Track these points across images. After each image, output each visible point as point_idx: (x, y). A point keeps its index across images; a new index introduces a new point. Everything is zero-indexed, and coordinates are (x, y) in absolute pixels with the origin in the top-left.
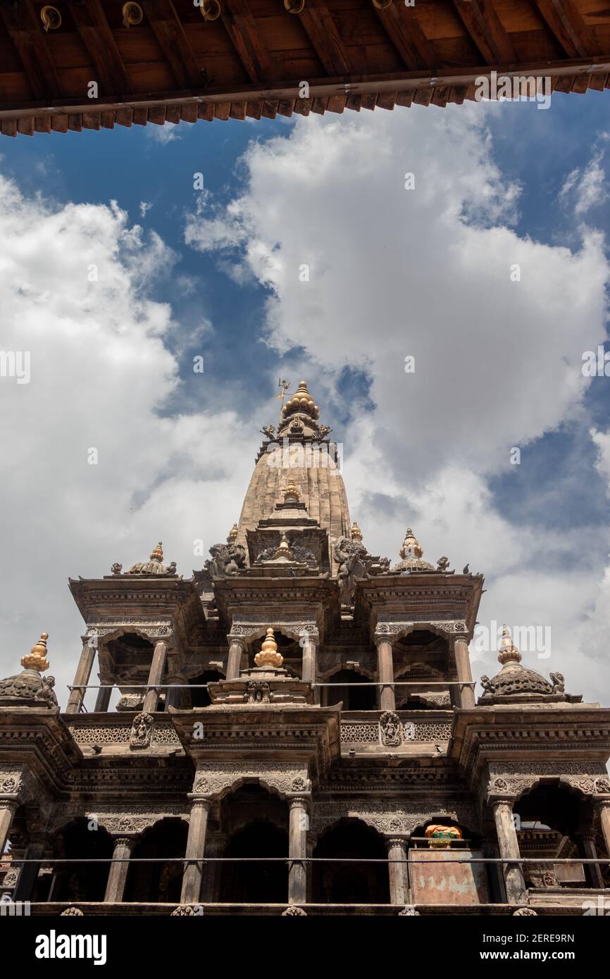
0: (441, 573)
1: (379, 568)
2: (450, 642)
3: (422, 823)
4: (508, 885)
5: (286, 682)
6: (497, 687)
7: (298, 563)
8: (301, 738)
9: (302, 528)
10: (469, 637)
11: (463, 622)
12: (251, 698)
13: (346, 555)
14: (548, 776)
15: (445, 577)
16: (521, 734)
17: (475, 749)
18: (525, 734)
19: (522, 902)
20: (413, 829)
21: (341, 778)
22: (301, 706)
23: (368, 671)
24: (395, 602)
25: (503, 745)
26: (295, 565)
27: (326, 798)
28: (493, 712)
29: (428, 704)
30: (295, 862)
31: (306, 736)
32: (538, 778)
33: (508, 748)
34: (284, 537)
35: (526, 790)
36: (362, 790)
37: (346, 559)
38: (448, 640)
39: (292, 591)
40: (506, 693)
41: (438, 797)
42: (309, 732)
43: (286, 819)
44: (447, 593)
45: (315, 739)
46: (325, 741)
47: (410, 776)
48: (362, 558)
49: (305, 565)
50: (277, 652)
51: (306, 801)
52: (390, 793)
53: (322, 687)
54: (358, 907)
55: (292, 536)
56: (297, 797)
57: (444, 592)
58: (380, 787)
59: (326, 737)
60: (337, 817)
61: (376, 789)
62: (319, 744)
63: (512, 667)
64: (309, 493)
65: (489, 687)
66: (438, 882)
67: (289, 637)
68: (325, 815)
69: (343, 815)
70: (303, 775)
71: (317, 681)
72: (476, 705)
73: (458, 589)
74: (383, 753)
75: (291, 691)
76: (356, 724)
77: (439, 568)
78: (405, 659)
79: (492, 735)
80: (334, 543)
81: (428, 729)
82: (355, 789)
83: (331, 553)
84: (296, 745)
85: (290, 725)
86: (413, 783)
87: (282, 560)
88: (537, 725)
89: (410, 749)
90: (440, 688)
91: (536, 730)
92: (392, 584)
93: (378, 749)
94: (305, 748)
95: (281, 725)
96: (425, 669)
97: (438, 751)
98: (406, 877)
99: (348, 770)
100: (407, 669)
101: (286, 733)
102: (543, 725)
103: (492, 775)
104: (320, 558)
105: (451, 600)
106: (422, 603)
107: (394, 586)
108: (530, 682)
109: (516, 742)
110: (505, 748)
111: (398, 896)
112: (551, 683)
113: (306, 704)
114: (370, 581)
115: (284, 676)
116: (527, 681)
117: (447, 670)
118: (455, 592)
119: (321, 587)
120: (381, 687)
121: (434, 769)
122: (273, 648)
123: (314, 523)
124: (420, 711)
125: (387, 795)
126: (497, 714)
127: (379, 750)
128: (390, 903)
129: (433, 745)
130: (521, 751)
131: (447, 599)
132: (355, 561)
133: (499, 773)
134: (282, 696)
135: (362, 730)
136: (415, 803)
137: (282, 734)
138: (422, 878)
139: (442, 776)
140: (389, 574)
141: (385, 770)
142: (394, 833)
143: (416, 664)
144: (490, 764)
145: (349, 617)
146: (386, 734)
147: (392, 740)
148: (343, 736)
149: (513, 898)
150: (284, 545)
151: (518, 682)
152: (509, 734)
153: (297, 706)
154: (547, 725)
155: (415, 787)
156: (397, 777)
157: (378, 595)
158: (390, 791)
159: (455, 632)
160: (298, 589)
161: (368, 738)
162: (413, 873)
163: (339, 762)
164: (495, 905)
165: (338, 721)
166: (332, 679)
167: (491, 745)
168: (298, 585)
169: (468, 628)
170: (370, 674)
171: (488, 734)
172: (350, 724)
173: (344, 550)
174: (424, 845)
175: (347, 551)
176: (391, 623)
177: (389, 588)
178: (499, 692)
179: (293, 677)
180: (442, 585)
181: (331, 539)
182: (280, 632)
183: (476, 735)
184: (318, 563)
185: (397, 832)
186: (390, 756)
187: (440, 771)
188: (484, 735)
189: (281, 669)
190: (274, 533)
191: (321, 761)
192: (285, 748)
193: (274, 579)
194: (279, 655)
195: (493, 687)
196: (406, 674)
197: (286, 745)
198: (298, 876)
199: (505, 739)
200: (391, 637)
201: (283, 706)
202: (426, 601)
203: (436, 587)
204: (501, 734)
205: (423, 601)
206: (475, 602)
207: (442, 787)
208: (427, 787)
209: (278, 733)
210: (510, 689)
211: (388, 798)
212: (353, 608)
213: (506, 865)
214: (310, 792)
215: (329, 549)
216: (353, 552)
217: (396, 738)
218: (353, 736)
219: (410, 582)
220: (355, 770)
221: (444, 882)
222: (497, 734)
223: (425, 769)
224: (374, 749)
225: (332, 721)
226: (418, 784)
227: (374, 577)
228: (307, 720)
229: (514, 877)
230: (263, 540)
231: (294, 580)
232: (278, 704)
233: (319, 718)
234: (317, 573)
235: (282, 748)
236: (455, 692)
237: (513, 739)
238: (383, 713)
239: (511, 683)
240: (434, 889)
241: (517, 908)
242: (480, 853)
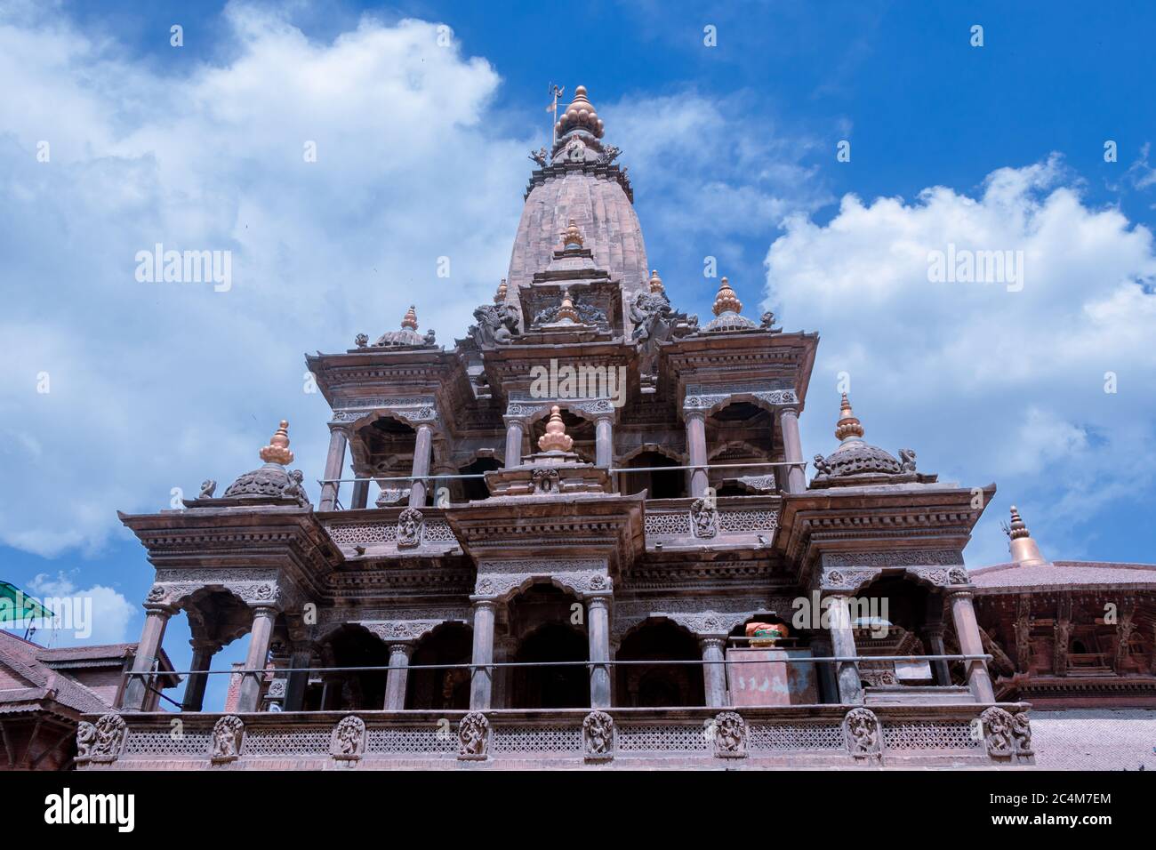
0: (764, 331)
1: (686, 328)
2: (776, 416)
3: (742, 622)
4: (842, 685)
5: (578, 469)
6: (833, 467)
7: (585, 326)
8: (599, 531)
9: (588, 282)
10: (799, 409)
11: (792, 391)
12: (537, 489)
13: (645, 314)
14: (892, 567)
15: (770, 337)
16: (861, 520)
17: (807, 537)
18: (866, 521)
19: (857, 702)
20: (731, 628)
21: (647, 574)
22: (598, 496)
23: (675, 453)
24: (708, 369)
25: (840, 534)
26: (582, 328)
27: (630, 597)
28: (828, 497)
29: (748, 489)
30: (597, 665)
31: (604, 529)
32: (879, 570)
33: (846, 536)
34: (567, 294)
35: (866, 583)
36: (671, 587)
37: (645, 319)
38: (773, 414)
39: (580, 360)
40: (845, 474)
41: (760, 593)
42: (608, 525)
44: (773, 356)
45: (615, 533)
46: (627, 534)
47: (728, 570)
48: (664, 316)
49: (595, 328)
50: (566, 433)
51: (606, 600)
52: (704, 589)
53: (619, 473)
54: (671, 711)
55: (576, 292)
56: (596, 597)
57: (769, 356)
58: (693, 583)
59: (628, 530)
60: (643, 617)
61: (688, 586)
62: (620, 538)
63: (852, 444)
64: (596, 235)
65: (823, 467)
66: (760, 683)
67: (579, 415)
68: (628, 615)
69: (650, 615)
70: (603, 574)
71: (614, 466)
72: (807, 489)
73: (787, 351)
74: (695, 546)
75: (585, 479)
76: (662, 514)
77: (762, 326)
78: (720, 437)
79: (827, 522)
80: (628, 298)
81: (749, 517)
82: (664, 587)
83: (626, 311)
84: (593, 540)
85: (585, 518)
86: (731, 578)
87: (566, 323)
88: (882, 510)
89: (726, 540)
90: (762, 471)
91: (880, 515)
92: (704, 347)
93: (687, 541)
94: (604, 543)
95: (575, 518)
96: (745, 448)
97: (761, 541)
98: (724, 678)
99: (654, 565)
100: (723, 448)
101: (581, 526)
102: (888, 510)
103: (825, 569)
104: (612, 318)
105: (778, 365)
106: (741, 370)
107: (708, 349)
108: (874, 460)
109: (855, 530)
110: (841, 537)
111: (714, 698)
112: (901, 461)
113: (603, 493)
114: (676, 345)
115: (574, 461)
116: (870, 459)
117: (771, 448)
118: (783, 355)
119: (616, 354)
120: (692, 471)
121: (756, 562)
122: (561, 429)
123: (604, 274)
124: (740, 497)
125: (700, 592)
126: (833, 498)
127: (690, 542)
128: (705, 705)
129: (755, 535)
130: (861, 540)
131: (774, 363)
132: (656, 321)
133: (835, 566)
134: (574, 485)
135: (670, 521)
136: (733, 599)
137: (577, 528)
138: (741, 680)
139: (765, 569)
140: (700, 335)
141: (698, 564)
142: (709, 632)
143: (734, 443)
144: (824, 557)
145: (651, 390)
146: (699, 525)
147: (705, 531)
148: (648, 528)
149: (847, 698)
150: (567, 303)
151: (858, 460)
152: (848, 520)
153: (592, 495)
154: (893, 510)
155: (733, 582)
156: (713, 572)
157: (687, 361)
158: (704, 588)
159: (782, 403)
160: (587, 358)
161: (677, 529)
162: (732, 675)
163: (644, 558)
164: (826, 705)
165: (642, 511)
166: (631, 463)
167: (825, 534)
168: (587, 352)
169: (798, 398)
170: (678, 456)
171: (821, 521)
172: (656, 514)
173: (642, 307)
174: (745, 644)
175: (646, 309)
176: (703, 396)
177: (700, 353)
178: (836, 474)
179: (586, 462)
180: (766, 347)
181: (626, 294)
182: (567, 411)
183: (808, 523)
184: (611, 325)
185: (712, 631)
186: (704, 549)
187: (763, 564)
188: (816, 523)
189: (572, 454)
190: (553, 289)
191: (623, 557)
192: (580, 543)
193: (556, 346)
194: (567, 437)
195: (828, 468)
196: (720, 455)
197: (581, 540)
198: (601, 681)
199: (842, 526)
200: (703, 411)
201: (576, 496)
202: (746, 367)
203: (759, 350)
204: (837, 521)
205: (743, 367)
206: (807, 366)
207: (765, 581)
208: (747, 582)
209: (572, 527)
210: (849, 469)
211: (702, 595)
212: (655, 378)
213: (839, 664)
214: (611, 591)
215: (623, 306)
216: (652, 309)
217: (710, 528)
218: (659, 528)
219: (726, 345)
220: (662, 565)
221: (765, 684)
222: (832, 521)
223: (745, 562)
224: (685, 542)
225: (635, 512)
226: (738, 579)
227: (680, 340)
228: (605, 510)
229: (848, 678)
230: (540, 298)
231: (582, 347)
232: (570, 494)
233: (619, 509)
234: (609, 338)
235: (577, 543)
236: (781, 476)
237: (852, 526)
238: (694, 501)
239: (851, 462)
240: (755, 690)
241: (852, 708)
242: (809, 652)
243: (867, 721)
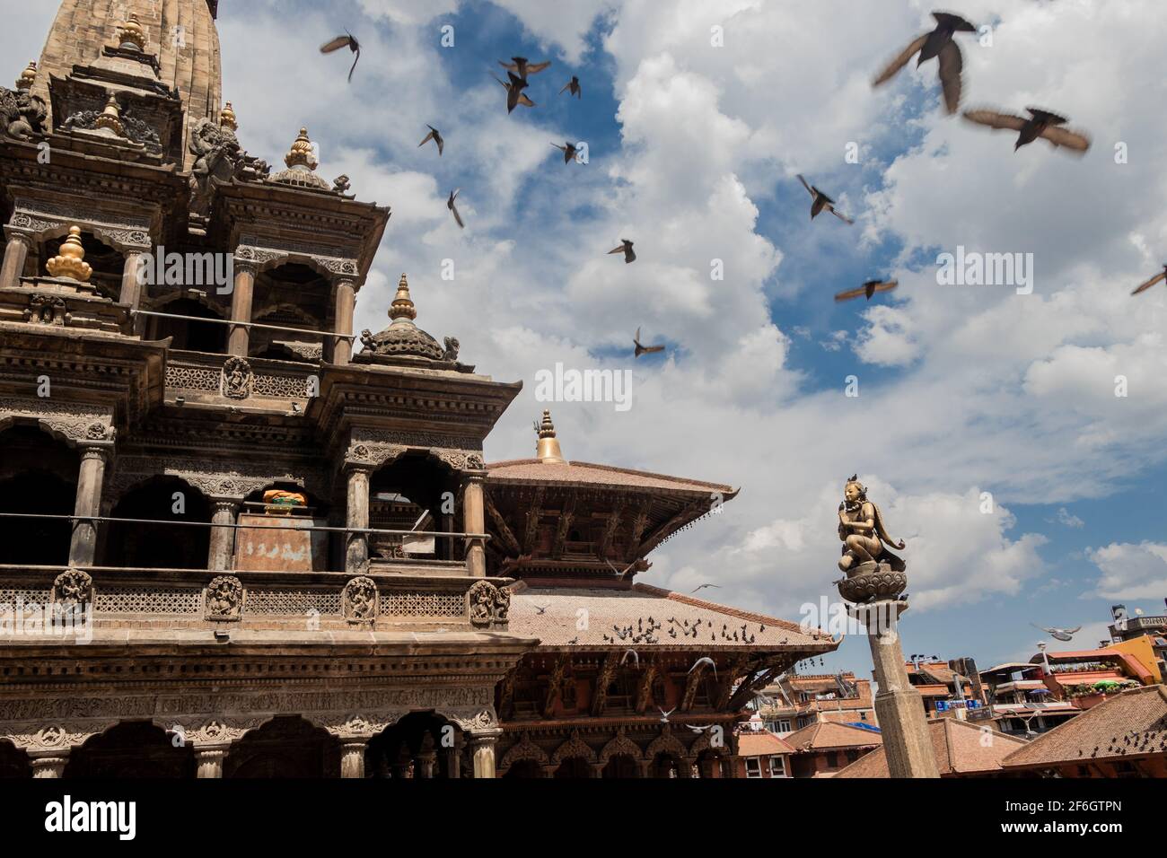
0: (336, 195)
1: (254, 174)
2: (333, 285)
3: (260, 487)
4: (349, 554)
5: (91, 302)
6: (380, 344)
7: (130, 142)
8: (107, 376)
9: (143, 93)
10: (358, 283)
11: (354, 262)
12: (35, 317)
13: (208, 146)
14: (417, 448)
15: (340, 202)
16: (396, 400)
17: (339, 410)
18: (401, 401)
19: (360, 572)
20: (248, 493)
21: (161, 429)
22: (111, 335)
23: (218, 305)
24: (268, 221)
25: (373, 410)
26: (125, 144)
27: (138, 451)
28: (367, 372)
29: (294, 356)
30: (82, 521)
31: (114, 374)
32: (405, 448)
33: (379, 414)
34: (112, 99)
35: (390, 460)
36: (188, 445)
37: (207, 152)
38: (330, 281)
39: (116, 180)
40: (389, 353)
41: (284, 460)
42: (120, 370)
43: (75, 472)
44: (340, 222)
45: (127, 379)
46: (142, 383)
47: (254, 435)
48: (231, 154)
49: (142, 148)
50: (84, 260)
51: (105, 452)
52: (225, 451)
53: (150, 317)
54: (162, 572)
55: (125, 101)
56: (93, 447)
57: (336, 221)
58: (213, 444)
59: (144, 377)
60: (150, 474)
61: (208, 446)
62: (133, 386)
63: (402, 324)
64: (162, 41)
65: (369, 342)
66: (269, 549)
67: (106, 243)
68: (132, 471)
69: (158, 472)
70: (106, 422)
71: (140, 307)
72: (349, 362)
73: (355, 220)
74: (222, 405)
75: (99, 315)
76: (191, 367)
77: (335, 189)
78: (272, 297)
79: (362, 397)
80: (191, 124)
81: (286, 383)
82: (179, 444)
83: (186, 138)
84: (99, 384)
85: (91, 358)
86: (256, 443)
87: (106, 133)
88: (416, 392)
89: (257, 403)
90: (312, 339)
91: (415, 397)
92: (267, 197)
93: (216, 398)
94: (111, 388)
95: (78, 357)
96: (297, 313)
97: (295, 409)
98: (232, 543)
99: (171, 421)
100: (273, 309)
101: (85, 367)
102: (423, 393)
103: (353, 441)
104: (167, 143)
105: (344, 233)
106: (304, 230)
107: (271, 200)
108: (419, 344)
109: (388, 408)
110: (374, 414)
111: (218, 562)
112: (444, 348)
113: (119, 334)
114: (235, 187)
115: (90, 293)
116: (416, 342)
117: (325, 318)
118: (350, 223)
119: (162, 182)
120: (232, 327)
121: (285, 429)
122: (78, 254)
123: (165, 89)
124: (287, 362)
125: (220, 454)
126: (373, 374)
127: (216, 401)
128: (207, 569)
129: (289, 402)
130: (392, 418)
131: (339, 230)
132: (220, 156)
133: (362, 440)
134: (83, 319)
135: (198, 376)
136: (255, 464)
137: (79, 368)
138: (250, 546)
139: (294, 437)
140: (265, 183)
141: (222, 425)
142: (223, 496)
143: (285, 305)
144: (354, 430)
145: (201, 232)
146: (230, 384)
147: (236, 391)
148: (171, 380)
149: (352, 567)
150: (110, 110)
151: (405, 342)
152: (383, 398)
153: (105, 335)
154: (427, 393)
155: (258, 447)
156: (237, 434)
157: (245, 208)
158: (226, 450)
159: (341, 273)
160: (125, 179)
161: (204, 386)
162: (240, 540)
163: (160, 409)
164: (329, 573)
165: (164, 361)
166: (166, 309)
167: (358, 409)
168: (127, 172)
169: (359, 271)
170: (221, 309)
171: (357, 396)
172: (182, 367)
173: (207, 138)
174: (260, 510)
175: (211, 141)
176: (257, 249)
177: (261, 202)
178: (381, 351)
179: (104, 296)
180: (333, 211)
181: (188, 120)
182: (92, 235)
183: (343, 395)
184: (164, 150)
185: (227, 495)
186: (231, 409)
187: (293, 432)
188: (352, 396)
189: (88, 285)
190: (96, 90)
191: (134, 407)
192: (81, 386)
193: (87, 157)
194: (85, 264)
195: (374, 344)
196: (268, 316)
197: (84, 382)
198: (84, 536)
199: (376, 403)
200: (255, 266)
201: (84, 333)
202: (309, 228)
203: (327, 212)
204: (373, 398)
205: (306, 227)
206: (374, 241)
207: (292, 450)
208: (273, 448)
209: (73, 366)
210: (394, 349)
211: (221, 457)
212: (207, 220)
213: (351, 534)
214: (112, 442)
215: (184, 133)
216: (218, 143)
217: (242, 389)
218: (184, 381)
219: (292, 200)
220: (181, 422)
221: (276, 550)
222: (368, 397)
223: (274, 428)
224: (211, 400)
225: (155, 359)
226: (263, 444)
227: (242, 183)
228: (116, 353)
229: (357, 547)
230: (77, 96)
231: (120, 165)
232: (77, 329)
233: (136, 353)
234: (158, 162)
235: (77, 385)
236: (329, 344)
237: (386, 404)
238: (229, 358)
239: (397, 342)
240: (263, 555)
241: (354, 577)
242: (325, 522)
243: (366, 589)
